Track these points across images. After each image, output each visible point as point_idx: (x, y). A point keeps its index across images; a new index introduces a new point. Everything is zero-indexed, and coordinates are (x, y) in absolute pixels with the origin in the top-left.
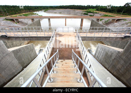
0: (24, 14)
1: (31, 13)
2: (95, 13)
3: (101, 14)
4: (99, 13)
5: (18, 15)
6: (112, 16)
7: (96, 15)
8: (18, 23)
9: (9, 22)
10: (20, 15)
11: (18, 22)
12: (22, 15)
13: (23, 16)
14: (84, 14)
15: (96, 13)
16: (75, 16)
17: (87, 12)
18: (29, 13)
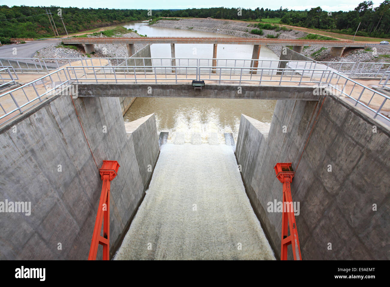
0: (102, 30)
1: (120, 27)
2: (282, 29)
3: (297, 31)
4: (291, 30)
5: (89, 34)
6: (328, 39)
7: (284, 34)
8: (92, 55)
9: (71, 51)
10: (96, 34)
11: (93, 53)
12: (100, 34)
13: (101, 36)
14: (253, 32)
15: (284, 30)
16: (226, 37)
17: (259, 26)
18: (114, 28)
